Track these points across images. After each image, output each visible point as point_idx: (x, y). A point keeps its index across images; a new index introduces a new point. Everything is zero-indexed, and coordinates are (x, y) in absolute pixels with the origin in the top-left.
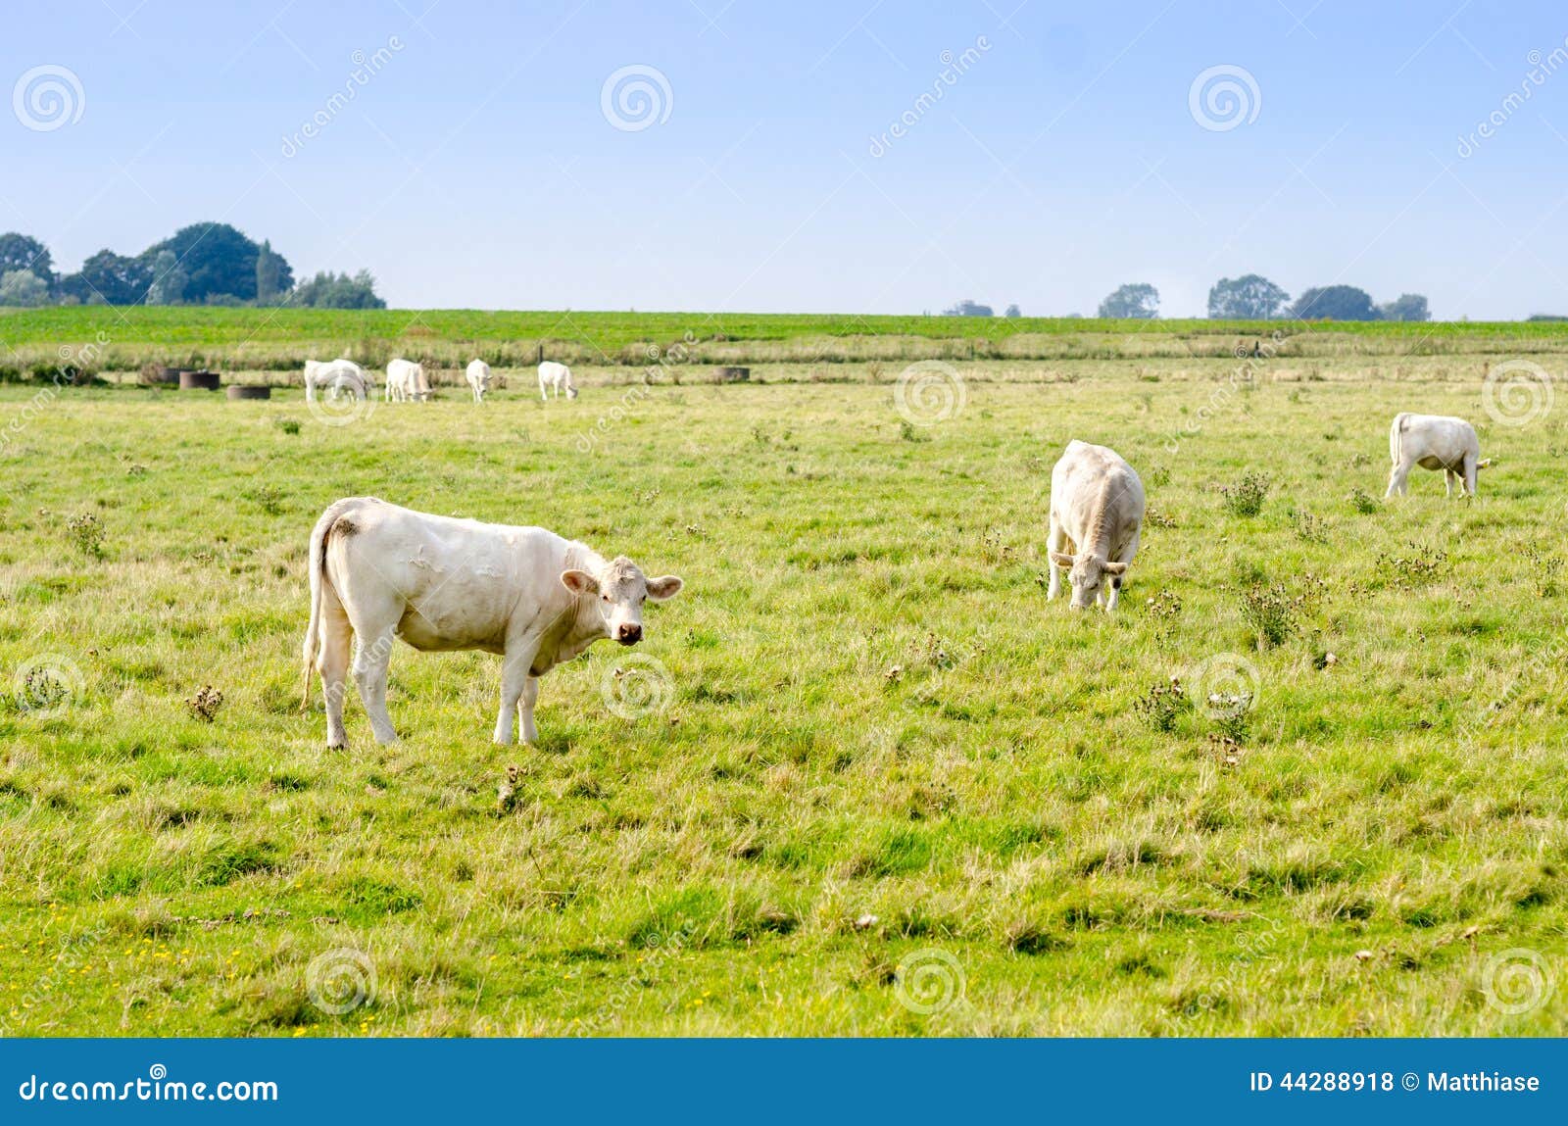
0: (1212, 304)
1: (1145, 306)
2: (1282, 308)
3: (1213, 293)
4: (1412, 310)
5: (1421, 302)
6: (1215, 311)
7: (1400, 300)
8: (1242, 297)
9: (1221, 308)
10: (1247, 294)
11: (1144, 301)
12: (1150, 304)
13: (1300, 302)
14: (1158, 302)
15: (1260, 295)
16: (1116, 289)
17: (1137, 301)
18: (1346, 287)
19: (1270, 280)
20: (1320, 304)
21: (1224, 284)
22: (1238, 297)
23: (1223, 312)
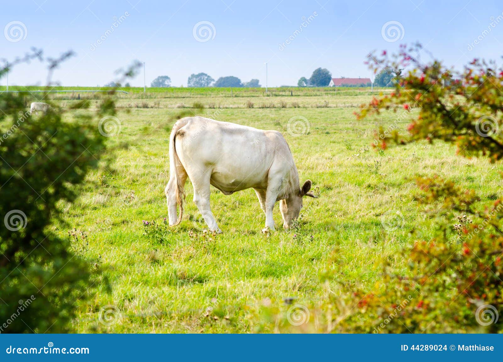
0: (189, 82)
1: (166, 83)
2: (212, 84)
3: (189, 79)
4: (255, 84)
5: (257, 81)
6: (190, 85)
7: (251, 81)
8: (199, 80)
9: (192, 84)
10: (201, 79)
11: (166, 81)
12: (168, 82)
13: (217, 82)
14: (171, 82)
15: (205, 79)
16: (156, 77)
17: (164, 81)
18: (232, 77)
19: (208, 75)
20: (224, 82)
21: (193, 76)
22: (198, 80)
23: (193, 85)
